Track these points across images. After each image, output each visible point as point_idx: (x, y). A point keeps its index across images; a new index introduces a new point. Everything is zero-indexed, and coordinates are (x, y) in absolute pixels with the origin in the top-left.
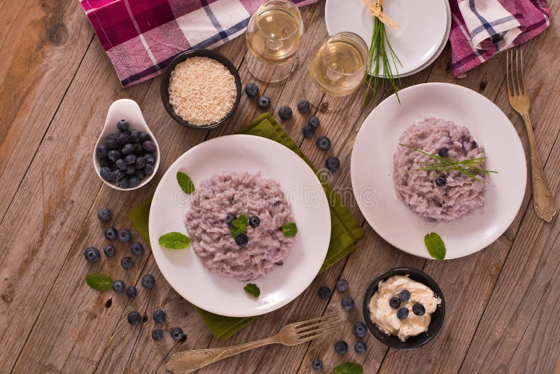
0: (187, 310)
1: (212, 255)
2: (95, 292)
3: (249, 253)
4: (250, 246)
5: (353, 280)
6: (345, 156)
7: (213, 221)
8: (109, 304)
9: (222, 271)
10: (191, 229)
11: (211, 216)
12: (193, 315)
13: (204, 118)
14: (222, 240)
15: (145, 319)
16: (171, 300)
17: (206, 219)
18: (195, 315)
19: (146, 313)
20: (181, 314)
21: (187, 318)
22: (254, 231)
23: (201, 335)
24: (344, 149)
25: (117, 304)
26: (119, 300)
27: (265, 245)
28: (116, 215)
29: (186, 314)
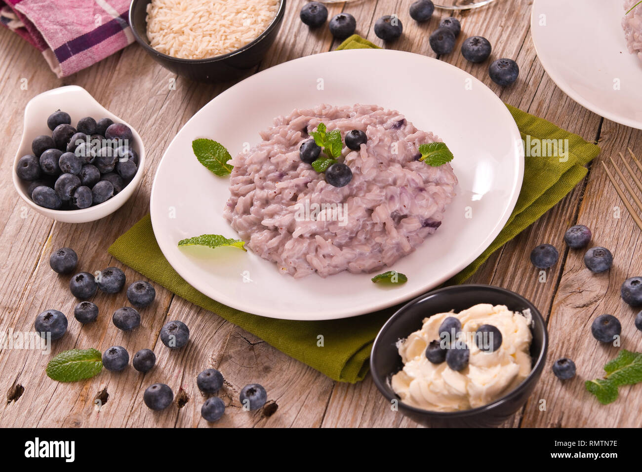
0: (266, 364)
1: (290, 231)
2: (69, 386)
3: (362, 203)
4: (359, 189)
5: (600, 230)
6: (527, 62)
7: (277, 173)
8: (104, 397)
9: (317, 255)
10: (241, 217)
11: (272, 167)
12: (281, 370)
13: (224, 44)
14: (301, 195)
15: (183, 400)
16: (231, 357)
17: (263, 179)
18: (285, 367)
19: (181, 389)
20: (255, 374)
21: (270, 375)
22: (359, 156)
23: (306, 394)
24: (523, 53)
25: (119, 394)
26: (120, 387)
27: (390, 180)
28: (88, 263)
29: (267, 369)
